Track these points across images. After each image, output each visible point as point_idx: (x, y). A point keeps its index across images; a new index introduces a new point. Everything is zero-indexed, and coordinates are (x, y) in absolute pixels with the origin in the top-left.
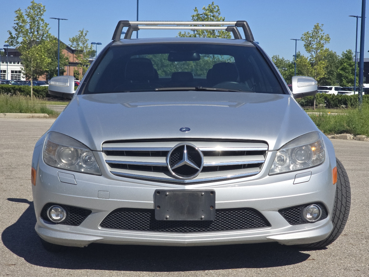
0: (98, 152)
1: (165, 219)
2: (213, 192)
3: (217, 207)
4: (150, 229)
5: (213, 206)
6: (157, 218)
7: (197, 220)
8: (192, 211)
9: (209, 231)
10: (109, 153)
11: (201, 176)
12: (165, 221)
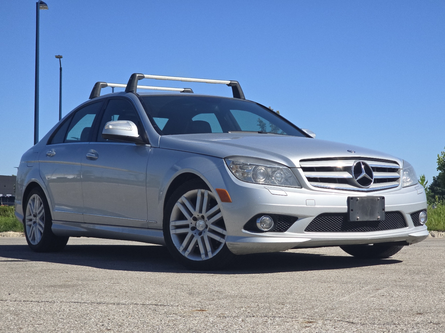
0: (298, 169)
1: (356, 220)
2: (383, 198)
3: (386, 210)
4: (341, 230)
5: (384, 209)
6: (352, 219)
7: (375, 220)
8: (372, 214)
9: (377, 230)
10: (305, 169)
11: (373, 186)
12: (357, 222)
